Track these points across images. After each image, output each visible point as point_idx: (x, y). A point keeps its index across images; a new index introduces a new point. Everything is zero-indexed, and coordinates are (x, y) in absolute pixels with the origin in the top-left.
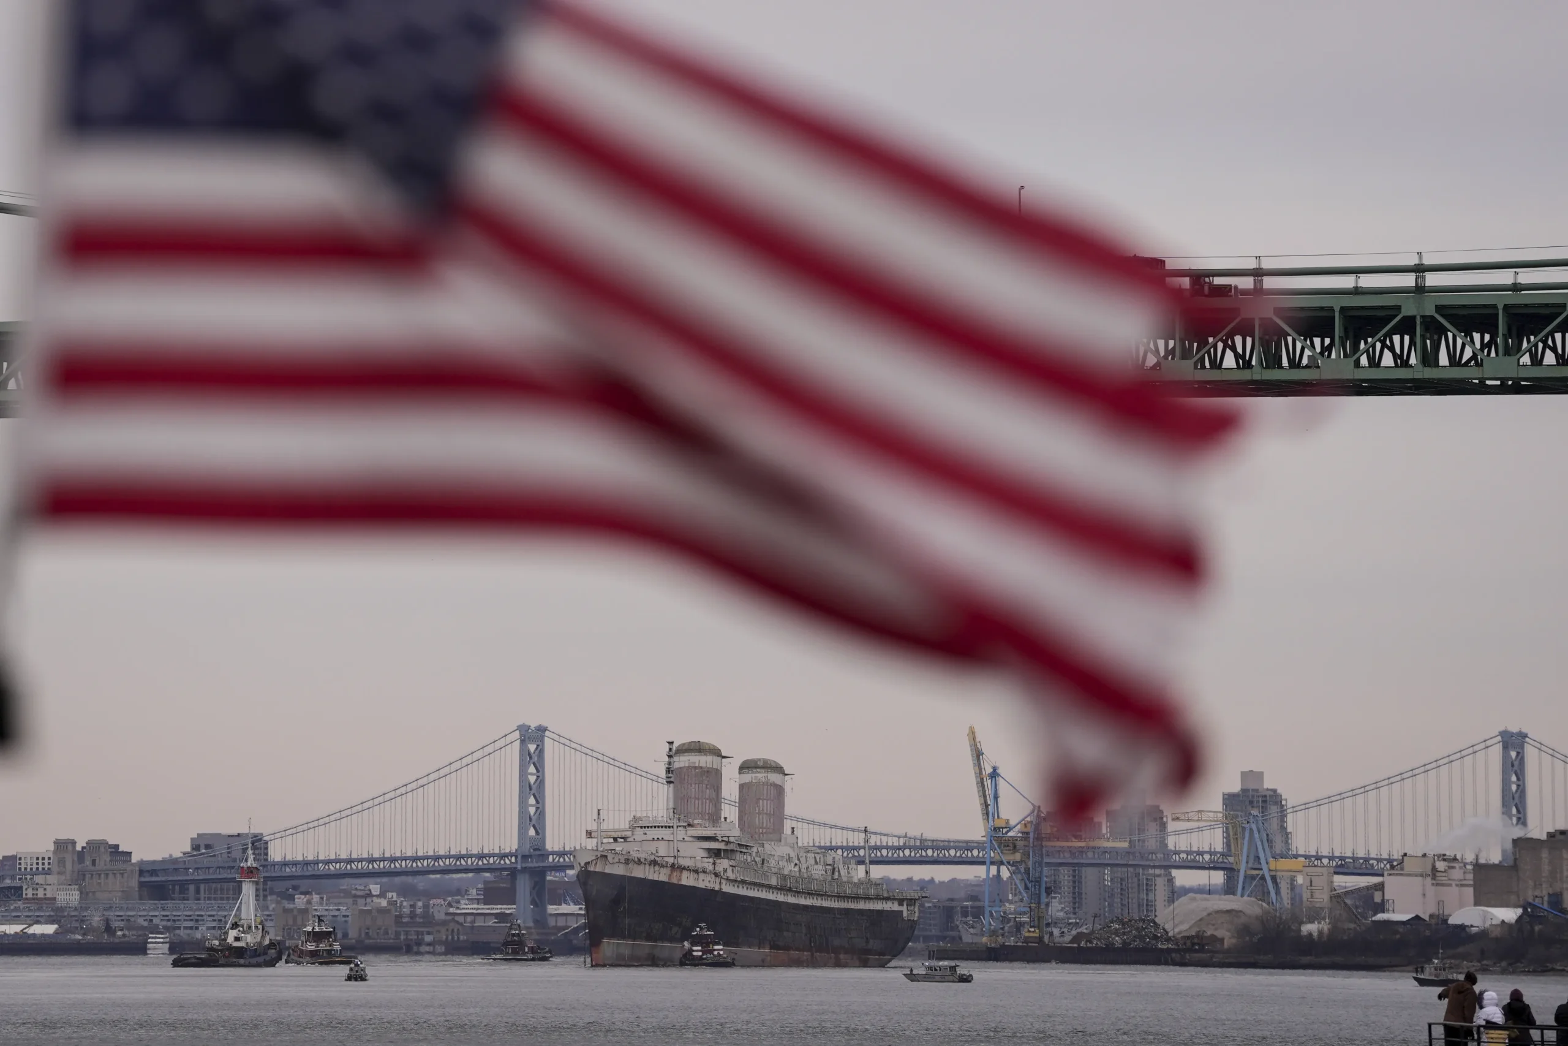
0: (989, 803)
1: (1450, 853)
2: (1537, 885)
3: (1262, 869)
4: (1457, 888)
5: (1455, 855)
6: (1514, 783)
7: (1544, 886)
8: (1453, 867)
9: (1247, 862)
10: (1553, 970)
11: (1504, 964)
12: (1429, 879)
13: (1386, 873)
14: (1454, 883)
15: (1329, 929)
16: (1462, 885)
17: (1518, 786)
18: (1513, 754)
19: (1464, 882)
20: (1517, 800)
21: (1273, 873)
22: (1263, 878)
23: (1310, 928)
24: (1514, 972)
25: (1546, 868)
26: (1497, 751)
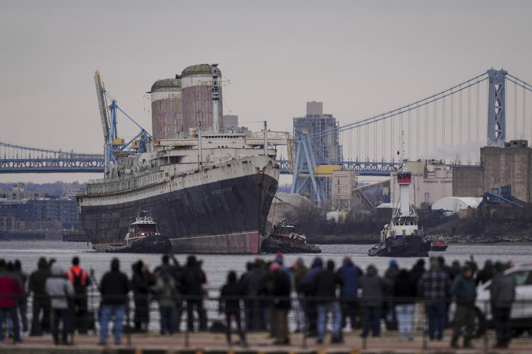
0: (109, 127)
1: (438, 159)
2: (497, 180)
3: (308, 173)
4: (442, 184)
5: (441, 160)
6: (497, 107)
7: (501, 181)
8: (439, 169)
9: (299, 168)
10: (502, 241)
11: (468, 237)
12: (422, 177)
13: (391, 174)
14: (439, 180)
15: (347, 216)
16: (445, 182)
17: (500, 110)
18: (497, 87)
19: (446, 180)
20: (498, 120)
21: (316, 176)
22: (310, 179)
23: (334, 215)
24: (475, 243)
25: (503, 168)
26: (485, 85)
